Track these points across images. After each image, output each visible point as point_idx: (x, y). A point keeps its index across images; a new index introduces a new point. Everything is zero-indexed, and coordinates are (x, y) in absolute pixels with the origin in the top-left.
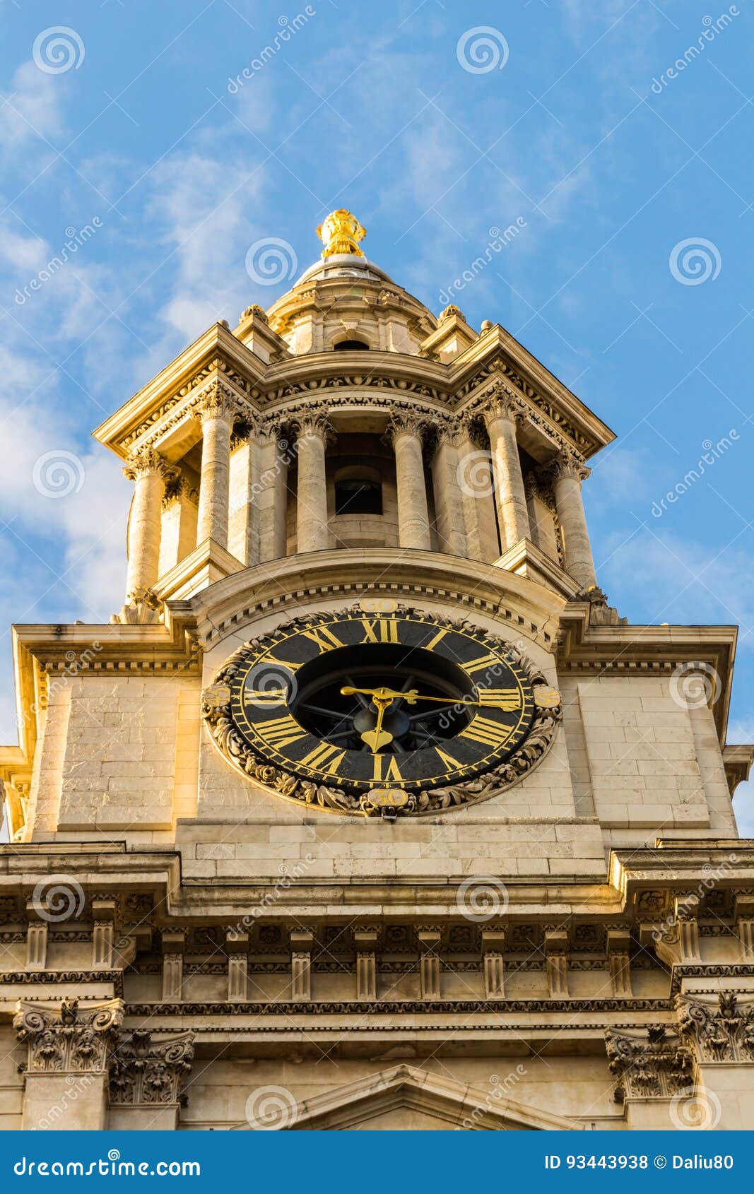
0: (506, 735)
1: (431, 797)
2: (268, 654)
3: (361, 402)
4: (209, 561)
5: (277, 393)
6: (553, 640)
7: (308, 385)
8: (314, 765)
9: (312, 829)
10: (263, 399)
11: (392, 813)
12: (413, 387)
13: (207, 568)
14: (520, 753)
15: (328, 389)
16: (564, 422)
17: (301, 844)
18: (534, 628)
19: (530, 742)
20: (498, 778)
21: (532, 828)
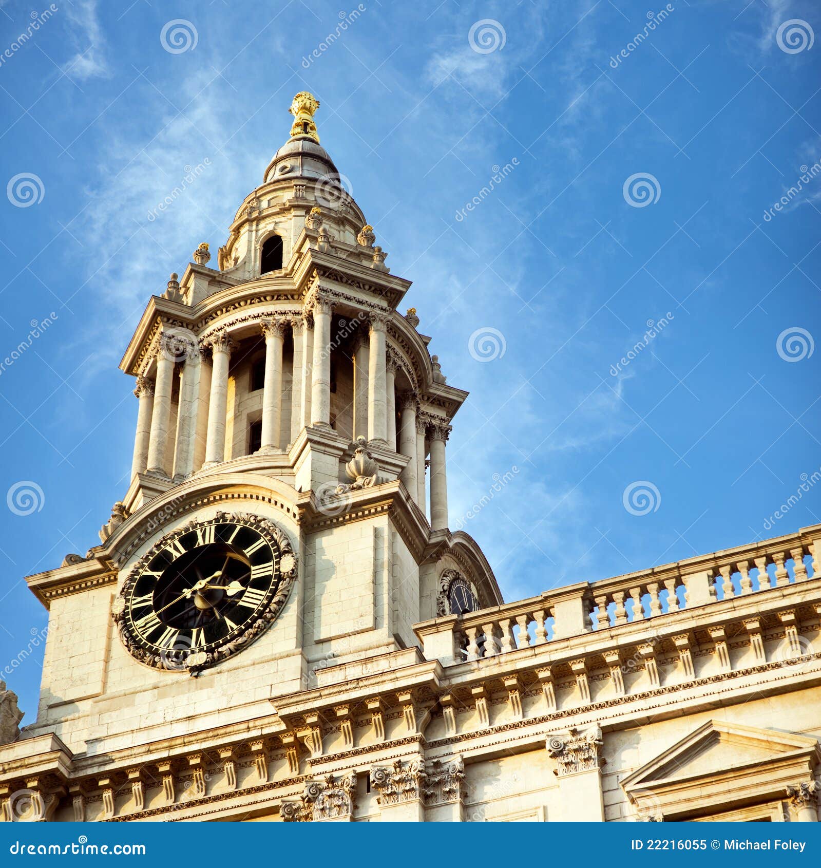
0: (261, 598)
1: (219, 652)
2: (147, 569)
3: (245, 320)
4: (141, 486)
5: (202, 322)
6: (298, 517)
7: (217, 314)
8: (162, 645)
9: (156, 691)
10: (196, 328)
11: (197, 670)
12: (275, 297)
13: (141, 490)
14: (267, 610)
15: (228, 314)
16: (373, 288)
17: (150, 703)
18: (288, 510)
19: (275, 600)
20: (256, 629)
21: (265, 664)
